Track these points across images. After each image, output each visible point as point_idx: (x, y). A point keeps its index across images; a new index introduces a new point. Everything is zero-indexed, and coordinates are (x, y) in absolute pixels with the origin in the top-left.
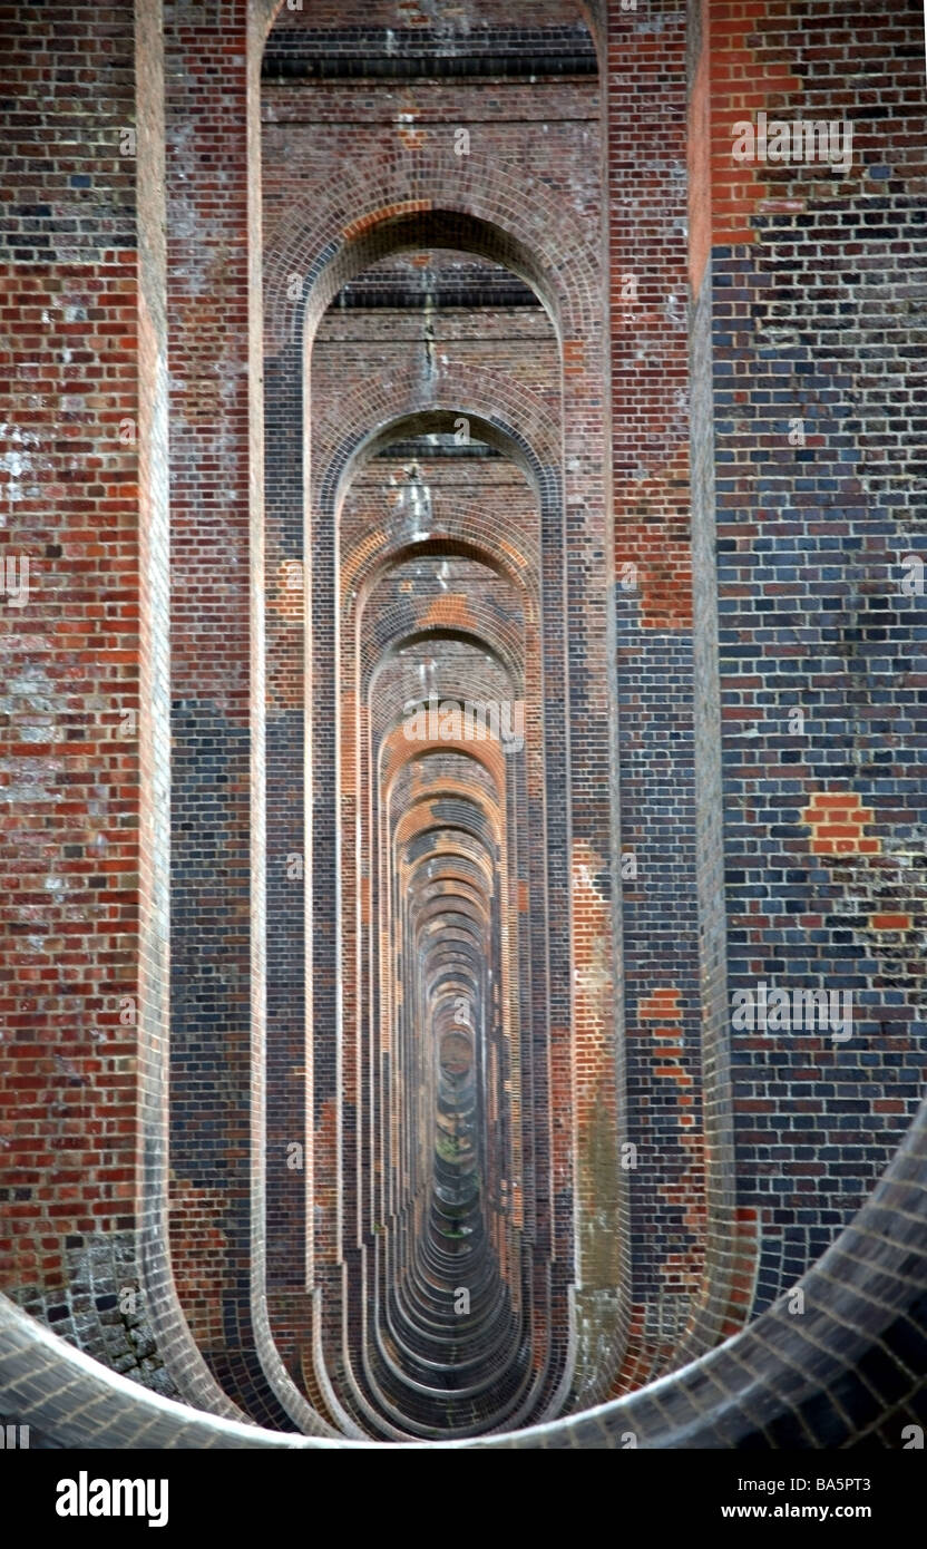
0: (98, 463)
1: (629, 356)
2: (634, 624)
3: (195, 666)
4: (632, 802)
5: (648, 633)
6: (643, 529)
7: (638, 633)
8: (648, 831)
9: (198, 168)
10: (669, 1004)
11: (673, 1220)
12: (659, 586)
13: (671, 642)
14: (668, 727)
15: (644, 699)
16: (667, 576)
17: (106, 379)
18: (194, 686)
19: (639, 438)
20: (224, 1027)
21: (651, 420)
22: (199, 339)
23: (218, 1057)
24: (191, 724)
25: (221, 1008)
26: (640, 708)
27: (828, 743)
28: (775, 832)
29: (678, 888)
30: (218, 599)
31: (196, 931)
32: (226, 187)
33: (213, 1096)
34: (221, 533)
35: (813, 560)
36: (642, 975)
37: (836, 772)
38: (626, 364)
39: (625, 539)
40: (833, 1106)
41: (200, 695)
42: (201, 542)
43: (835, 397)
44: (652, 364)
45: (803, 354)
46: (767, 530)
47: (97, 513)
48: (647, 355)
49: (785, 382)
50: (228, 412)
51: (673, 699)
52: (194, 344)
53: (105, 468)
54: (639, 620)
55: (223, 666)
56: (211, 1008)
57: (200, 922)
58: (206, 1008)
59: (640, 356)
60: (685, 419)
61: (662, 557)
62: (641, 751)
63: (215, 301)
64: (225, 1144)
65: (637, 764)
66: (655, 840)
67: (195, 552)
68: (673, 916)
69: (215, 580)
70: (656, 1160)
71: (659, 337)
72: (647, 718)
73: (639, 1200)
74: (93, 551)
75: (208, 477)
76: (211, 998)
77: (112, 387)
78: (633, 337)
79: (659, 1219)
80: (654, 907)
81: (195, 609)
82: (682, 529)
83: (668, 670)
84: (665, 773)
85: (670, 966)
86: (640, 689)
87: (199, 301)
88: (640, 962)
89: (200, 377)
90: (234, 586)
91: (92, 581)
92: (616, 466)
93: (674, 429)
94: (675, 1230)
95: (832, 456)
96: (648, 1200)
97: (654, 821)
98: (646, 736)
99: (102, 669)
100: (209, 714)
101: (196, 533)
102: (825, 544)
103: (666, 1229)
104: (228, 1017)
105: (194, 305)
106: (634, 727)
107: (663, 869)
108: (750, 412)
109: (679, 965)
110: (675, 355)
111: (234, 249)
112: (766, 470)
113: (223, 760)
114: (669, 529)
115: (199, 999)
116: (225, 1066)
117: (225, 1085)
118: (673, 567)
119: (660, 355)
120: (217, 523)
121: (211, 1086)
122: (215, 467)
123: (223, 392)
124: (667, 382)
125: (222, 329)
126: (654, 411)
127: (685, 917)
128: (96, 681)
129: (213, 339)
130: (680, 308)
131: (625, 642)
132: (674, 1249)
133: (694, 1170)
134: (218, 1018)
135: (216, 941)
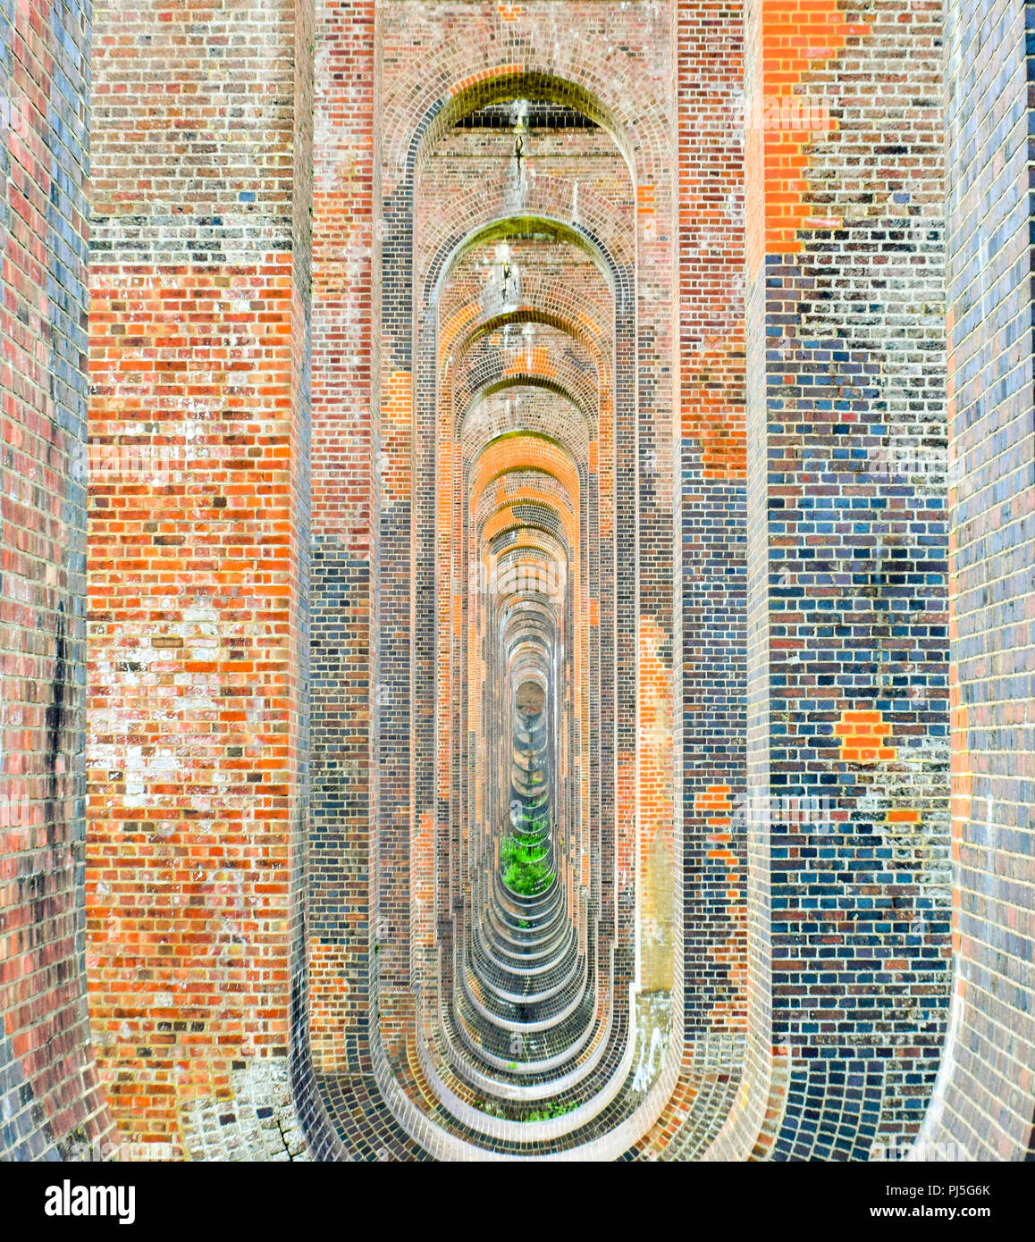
0: (257, 429)
1: (695, 245)
2: (697, 474)
3: (324, 507)
4: (693, 626)
5: (709, 482)
6: (705, 394)
7: (700, 482)
8: (705, 651)
9: (332, 85)
10: (721, 798)
11: (719, 975)
12: (717, 442)
13: (728, 490)
14: (724, 563)
15: (704, 539)
16: (724, 434)
17: (264, 359)
18: (323, 524)
19: (701, 316)
20: (346, 813)
21: (713, 300)
22: (329, 227)
23: (341, 837)
24: (319, 556)
25: (343, 797)
26: (701, 547)
27: (857, 669)
28: (812, 742)
29: (730, 700)
30: (343, 450)
31: (322, 732)
32: (355, 101)
33: (337, 869)
34: (345, 393)
35: (846, 516)
36: (698, 774)
37: (863, 693)
38: (692, 253)
39: (689, 401)
40: (852, 965)
41: (327, 531)
42: (330, 401)
43: (865, 381)
44: (713, 253)
45: (840, 345)
46: (809, 491)
47: (256, 470)
48: (710, 245)
49: (825, 368)
50: (353, 290)
51: (728, 539)
52: (325, 232)
53: (263, 434)
54: (701, 471)
55: (346, 507)
56: (335, 797)
57: (328, 724)
58: (330, 796)
59: (704, 245)
60: (741, 300)
61: (721, 418)
62: (701, 584)
63: (345, 196)
64: (347, 909)
65: (697, 595)
66: (712, 659)
67: (325, 409)
68: (726, 724)
69: (340, 433)
70: (707, 926)
71: (721, 230)
72: (707, 555)
73: (692, 958)
74: (252, 502)
75: (337, 345)
76: (335, 788)
77: (270, 366)
78: (698, 230)
79: (707, 974)
80: (710, 716)
81: (324, 458)
82: (738, 394)
83: (725, 515)
84: (721, 603)
85: (722, 766)
86: (701, 531)
87: (330, 195)
88: (697, 762)
89: (330, 260)
90: (358, 438)
91: (250, 528)
92: (683, 339)
93: (732, 308)
94: (721, 982)
95: (863, 430)
96: (699, 958)
97: (711, 643)
98: (706, 571)
99: (259, 601)
100: (334, 547)
101: (325, 393)
102: (857, 503)
103: (713, 982)
104: (349, 804)
105: (326, 199)
106: (696, 563)
107: (718, 684)
108: (796, 392)
109: (730, 765)
110: (733, 246)
111: (361, 152)
112: (808, 441)
113: (346, 587)
114: (728, 393)
115: (325, 789)
116: (347, 845)
117: (347, 861)
118: (730, 426)
119: (721, 245)
120: (343, 384)
121: (336, 862)
122: (342, 337)
123: (349, 273)
124: (727, 269)
125: (349, 219)
126: (715, 292)
127: (737, 725)
128: (254, 611)
129: (342, 228)
130: (738, 206)
131: (689, 490)
132: (720, 998)
133: (737, 934)
134: (341, 805)
135: (340, 741)
